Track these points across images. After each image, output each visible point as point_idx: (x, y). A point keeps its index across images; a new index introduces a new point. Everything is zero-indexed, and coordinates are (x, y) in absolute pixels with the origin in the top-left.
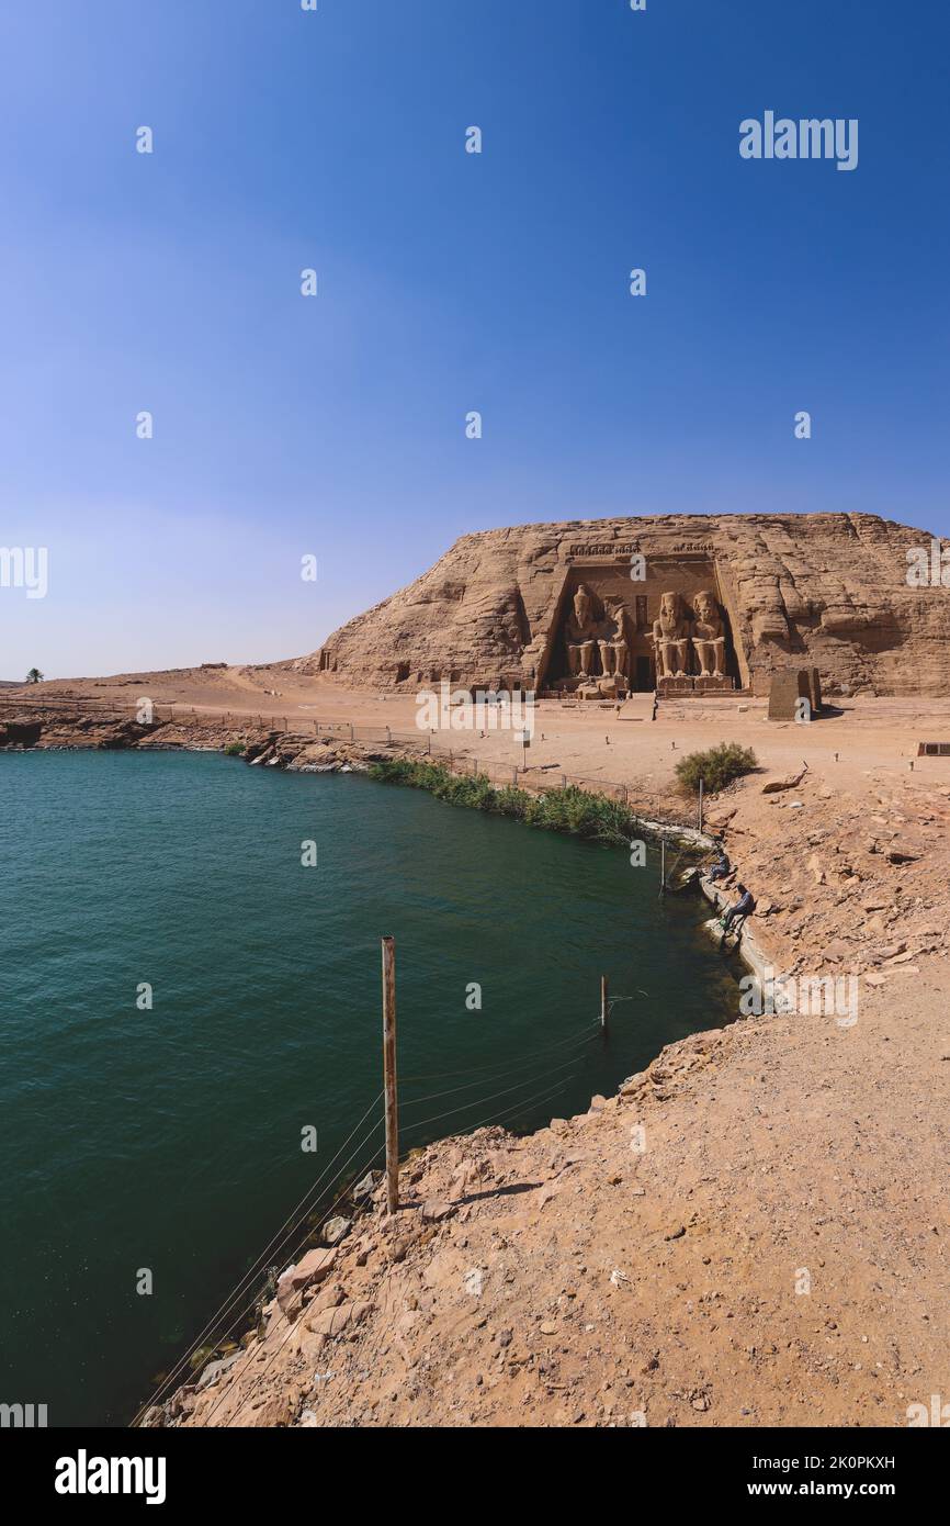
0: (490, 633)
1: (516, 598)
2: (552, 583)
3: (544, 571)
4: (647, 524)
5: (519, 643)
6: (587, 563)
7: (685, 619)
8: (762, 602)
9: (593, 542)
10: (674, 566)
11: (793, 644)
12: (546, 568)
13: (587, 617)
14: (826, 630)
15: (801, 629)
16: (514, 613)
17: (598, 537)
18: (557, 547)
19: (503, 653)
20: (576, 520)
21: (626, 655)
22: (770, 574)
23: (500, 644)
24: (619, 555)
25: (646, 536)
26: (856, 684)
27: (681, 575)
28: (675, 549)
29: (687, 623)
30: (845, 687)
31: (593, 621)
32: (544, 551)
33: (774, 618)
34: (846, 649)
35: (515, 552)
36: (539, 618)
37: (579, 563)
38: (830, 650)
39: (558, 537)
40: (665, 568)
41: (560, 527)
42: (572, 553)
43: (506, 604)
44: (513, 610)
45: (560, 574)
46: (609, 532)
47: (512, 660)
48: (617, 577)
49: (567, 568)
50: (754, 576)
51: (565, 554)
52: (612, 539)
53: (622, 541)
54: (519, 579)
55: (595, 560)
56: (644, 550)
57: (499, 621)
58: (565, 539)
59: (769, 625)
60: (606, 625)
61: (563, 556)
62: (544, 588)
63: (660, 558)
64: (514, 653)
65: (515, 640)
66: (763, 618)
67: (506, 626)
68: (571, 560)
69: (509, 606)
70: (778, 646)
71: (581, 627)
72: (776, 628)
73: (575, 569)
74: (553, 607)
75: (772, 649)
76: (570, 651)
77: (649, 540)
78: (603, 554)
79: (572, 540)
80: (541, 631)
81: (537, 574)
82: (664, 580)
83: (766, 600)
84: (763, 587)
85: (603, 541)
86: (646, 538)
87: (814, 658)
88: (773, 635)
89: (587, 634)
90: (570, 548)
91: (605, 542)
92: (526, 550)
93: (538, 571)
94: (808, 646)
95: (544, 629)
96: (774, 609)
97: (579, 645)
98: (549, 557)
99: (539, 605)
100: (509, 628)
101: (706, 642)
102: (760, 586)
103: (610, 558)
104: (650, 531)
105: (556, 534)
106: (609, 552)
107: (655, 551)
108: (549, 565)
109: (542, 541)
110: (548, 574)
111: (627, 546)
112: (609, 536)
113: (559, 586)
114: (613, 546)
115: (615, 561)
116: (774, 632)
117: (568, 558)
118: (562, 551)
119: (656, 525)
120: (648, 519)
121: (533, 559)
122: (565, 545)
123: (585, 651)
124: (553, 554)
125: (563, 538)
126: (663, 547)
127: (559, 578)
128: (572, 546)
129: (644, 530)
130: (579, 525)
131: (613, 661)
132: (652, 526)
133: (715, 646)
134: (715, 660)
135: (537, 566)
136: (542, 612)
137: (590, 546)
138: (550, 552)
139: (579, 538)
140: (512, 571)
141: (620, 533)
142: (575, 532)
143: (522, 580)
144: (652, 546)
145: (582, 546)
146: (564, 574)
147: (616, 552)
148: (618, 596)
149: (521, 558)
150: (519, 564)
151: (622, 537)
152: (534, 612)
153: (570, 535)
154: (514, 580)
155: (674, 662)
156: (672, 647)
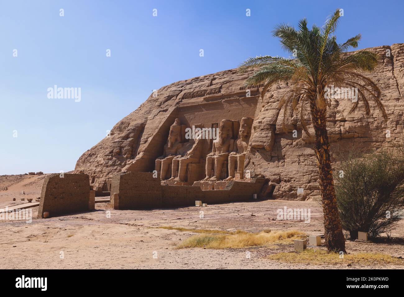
0: (111, 152)
1: (140, 129)
2: (163, 119)
3: (163, 111)
4: (233, 73)
5: (127, 158)
6: (188, 103)
8: (259, 122)
9: (197, 90)
10: (236, 100)
11: (273, 155)
12: (165, 109)
13: (176, 140)
14: (303, 142)
15: (284, 142)
16: (132, 139)
17: (202, 85)
18: (177, 95)
19: (113, 165)
20: (197, 77)
21: (187, 165)
22: (278, 100)
23: (114, 159)
24: (208, 96)
25: (227, 82)
26: (310, 188)
27: (240, 107)
28: (241, 89)
29: (232, 141)
30: (301, 191)
31: (180, 142)
32: (169, 98)
33: (263, 135)
35: (156, 100)
36: (146, 142)
37: (184, 104)
38: (302, 159)
39: (181, 89)
40: (230, 102)
41: (187, 82)
42: (183, 98)
43: (130, 133)
44: (132, 137)
45: (171, 110)
46: (207, 82)
47: (116, 169)
48: (203, 111)
49: (174, 108)
50: (268, 103)
51: (179, 99)
52: (208, 86)
53: (213, 87)
54: (149, 117)
55: (193, 101)
56: (223, 92)
57: (120, 144)
58: (185, 90)
59: (257, 140)
60: (188, 145)
61: (177, 101)
62: (157, 122)
63: (229, 96)
64: (120, 164)
65: (125, 156)
66: (256, 134)
67: (123, 147)
68: (180, 103)
69: (132, 135)
70: (261, 157)
71: (169, 146)
72: (261, 142)
73: (179, 108)
74: (154, 134)
75: (257, 159)
76: (156, 162)
77: (228, 84)
78: (200, 96)
79: (188, 89)
80: (142, 150)
81: (159, 113)
82: (229, 111)
83: (263, 121)
84: (268, 111)
85: (203, 88)
86: (226, 83)
87: (285, 166)
88: (258, 147)
89: (173, 151)
90: (184, 95)
91: (203, 89)
92: (162, 99)
93: (160, 111)
94: (284, 155)
95: (144, 149)
96: (266, 127)
97: (162, 159)
98: (169, 102)
99: (150, 133)
100: (125, 148)
101: (234, 155)
102: (267, 110)
103: (201, 99)
104: (232, 78)
105: (182, 87)
106: (204, 95)
107: (229, 91)
108: (167, 107)
109: (172, 92)
110: (164, 113)
111: (214, 90)
112: (207, 85)
113: (164, 120)
114: (207, 91)
115: (203, 101)
116: (258, 145)
117: (180, 101)
118: (179, 97)
119: (237, 74)
120: (235, 71)
121: (162, 104)
122: (183, 93)
123: (163, 163)
124: (173, 100)
125: (184, 89)
126: (234, 88)
127: (167, 115)
128: (185, 94)
129: (228, 78)
130: (196, 80)
131: (178, 170)
132: (234, 75)
133: (238, 158)
134: (237, 169)
135: (161, 108)
136: (149, 137)
137: (195, 93)
138: (172, 99)
139: (192, 88)
140: (149, 112)
141: (214, 82)
142: (191, 84)
143: (150, 117)
144: (228, 88)
145: (190, 93)
146: (171, 112)
147: (206, 95)
148: (202, 124)
149: (157, 104)
150: (154, 108)
151: (215, 84)
152: (145, 138)
153: (188, 87)
154: (146, 118)
155: (212, 170)
156: (211, 159)
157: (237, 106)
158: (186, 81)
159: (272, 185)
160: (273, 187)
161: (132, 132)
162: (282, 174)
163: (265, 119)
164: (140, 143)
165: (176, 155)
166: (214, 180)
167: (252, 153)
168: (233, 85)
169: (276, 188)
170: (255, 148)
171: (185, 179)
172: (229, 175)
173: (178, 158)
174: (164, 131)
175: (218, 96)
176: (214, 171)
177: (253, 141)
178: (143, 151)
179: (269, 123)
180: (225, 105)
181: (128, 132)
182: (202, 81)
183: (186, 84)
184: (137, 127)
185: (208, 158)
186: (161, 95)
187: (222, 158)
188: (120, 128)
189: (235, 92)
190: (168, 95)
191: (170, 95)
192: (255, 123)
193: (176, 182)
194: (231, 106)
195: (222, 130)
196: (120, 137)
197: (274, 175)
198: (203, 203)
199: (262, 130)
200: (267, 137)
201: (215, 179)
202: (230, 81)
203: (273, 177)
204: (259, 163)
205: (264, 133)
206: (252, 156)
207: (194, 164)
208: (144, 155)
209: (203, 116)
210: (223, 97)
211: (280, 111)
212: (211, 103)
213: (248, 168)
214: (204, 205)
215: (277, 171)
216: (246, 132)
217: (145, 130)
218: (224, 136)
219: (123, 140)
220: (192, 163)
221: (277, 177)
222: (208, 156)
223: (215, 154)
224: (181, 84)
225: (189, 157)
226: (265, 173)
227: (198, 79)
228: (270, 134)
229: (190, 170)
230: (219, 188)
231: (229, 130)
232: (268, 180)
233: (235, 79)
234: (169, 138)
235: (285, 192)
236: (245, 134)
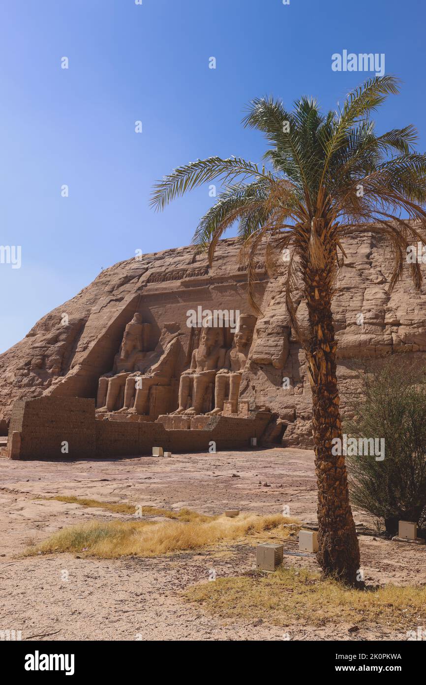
0: (28, 364)
1: (77, 328)
2: (114, 312)
3: (116, 300)
4: (229, 245)
5: (53, 374)
6: (156, 290)
7: (223, 347)
8: (266, 323)
9: (171, 268)
10: (232, 287)
11: (285, 375)
12: (119, 296)
13: (134, 347)
15: (302, 354)
16: (63, 343)
17: (179, 262)
18: (140, 276)
19: (30, 385)
20: (172, 248)
21: (150, 389)
23: (32, 374)
24: (187, 279)
25: (219, 258)
27: (238, 298)
28: (240, 269)
29: (223, 351)
31: (140, 351)
32: (127, 280)
34: (354, 381)
35: (105, 284)
36: (85, 349)
37: (149, 290)
39: (146, 266)
40: (221, 290)
41: (157, 256)
42: (148, 281)
43: (60, 334)
44: (63, 340)
45: (129, 298)
46: (188, 257)
47: (33, 392)
48: (178, 302)
49: (133, 296)
50: (281, 292)
51: (143, 282)
52: (189, 264)
53: (196, 265)
54: (93, 308)
55: (164, 286)
56: (212, 273)
57: (43, 351)
58: (152, 268)
59: (260, 350)
60: (153, 355)
61: (139, 284)
62: (106, 317)
63: (221, 279)
64: (41, 384)
65: (50, 371)
66: (259, 341)
67: (48, 356)
68: (144, 288)
69: (63, 336)
70: (266, 378)
71: (122, 357)
72: (266, 353)
73: (142, 296)
74: (99, 337)
75: (260, 381)
76: (99, 383)
77: (220, 261)
78: (175, 279)
79: (157, 268)
80: (79, 362)
81: (109, 303)
82: (221, 304)
83: (272, 320)
84: (280, 305)
85: (180, 267)
86: (217, 260)
87: (304, 394)
88: (263, 362)
89: (129, 364)
90: (150, 276)
91: (182, 267)
92: (115, 281)
93: (111, 301)
94: (303, 377)
95: (81, 360)
96: (275, 331)
97: (111, 377)
98: (127, 287)
99: (92, 335)
100: (50, 358)
101: (224, 374)
102: (279, 303)
103: (178, 283)
104: (227, 252)
105: (148, 263)
106: (181, 278)
107: (221, 273)
108: (123, 293)
109: (132, 271)
110: (118, 303)
111: (197, 269)
112: (187, 261)
113: (117, 315)
114: (187, 271)
115: (180, 286)
116: (263, 359)
117: (143, 286)
118: (142, 279)
119: (235, 246)
120: (231, 241)
121: (115, 289)
122: (149, 273)
123: (111, 384)
124: (133, 283)
125: (151, 266)
126: (229, 268)
127: (122, 306)
128: (152, 274)
129: (221, 252)
130: (172, 252)
131: (134, 396)
132: (231, 247)
133: (231, 379)
134: (228, 396)
135: (113, 295)
136: (90, 341)
137: (167, 273)
138: (131, 282)
139: (163, 266)
140: (94, 301)
141: (198, 257)
142: (163, 260)
143: (95, 310)
144: (219, 268)
145: (159, 274)
146: (128, 302)
147: (186, 277)
148: (176, 323)
149: (107, 288)
150: (102, 295)
151: (199, 261)
152: (85, 342)
153: (158, 263)
154: (89, 310)
155: (189, 397)
156: (188, 380)
157: (233, 297)
158: (155, 254)
159: (281, 424)
160: (284, 427)
161: (64, 333)
162: (298, 407)
163: (275, 317)
164: (76, 351)
165: (133, 371)
166: (191, 414)
167: (251, 371)
168: (227, 264)
169: (288, 429)
170: (257, 364)
171: (145, 411)
172: (216, 406)
173: (135, 376)
174: (116, 333)
175: (204, 280)
176: (191, 399)
177: (255, 352)
178: (79, 364)
179: (280, 324)
180: (215, 295)
181: (58, 331)
182: (180, 256)
183: (155, 260)
184: (73, 324)
185: (184, 378)
186: (114, 274)
187: (206, 379)
188: (45, 325)
189: (231, 274)
190: (125, 275)
191: (129, 275)
192: (260, 324)
193: (130, 415)
194: (223, 296)
195: (207, 333)
196: (45, 340)
197: (286, 408)
198: (165, 450)
199: (269, 334)
200: (276, 346)
201: (193, 412)
202: (224, 257)
203: (285, 411)
204: (262, 388)
205: (273, 339)
206: (252, 375)
207: (160, 387)
208: (81, 369)
209: (179, 309)
210: (211, 281)
211: (299, 305)
212: (191, 290)
213: (245, 395)
214: (166, 454)
215: (291, 401)
216: (245, 337)
217: (85, 330)
218: (210, 343)
219: (49, 345)
220: (157, 385)
221: (290, 411)
222: (184, 374)
223: (194, 371)
224: (147, 259)
225: (153, 375)
226: (272, 404)
227: (175, 251)
228: (281, 342)
229: (154, 395)
230: (197, 427)
231: (218, 334)
232: (276, 416)
233: (231, 254)
234: (123, 344)
235: (302, 435)
236: (244, 341)
